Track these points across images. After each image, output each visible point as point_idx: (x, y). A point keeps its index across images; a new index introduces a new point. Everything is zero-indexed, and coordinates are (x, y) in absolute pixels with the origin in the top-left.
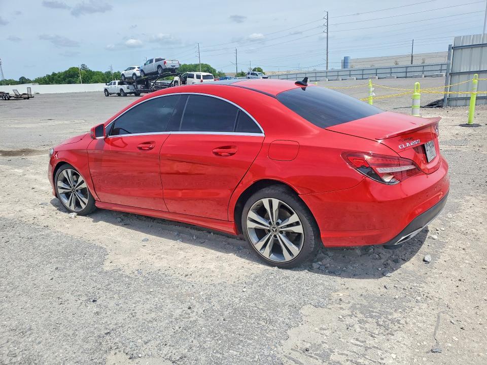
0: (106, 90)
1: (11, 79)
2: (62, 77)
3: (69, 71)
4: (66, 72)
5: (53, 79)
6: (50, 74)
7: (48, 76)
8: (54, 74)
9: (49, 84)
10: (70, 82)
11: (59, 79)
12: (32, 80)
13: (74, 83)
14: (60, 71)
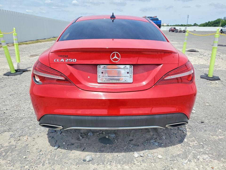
0: (221, 30)
1: (191, 24)
2: (212, 23)
3: (217, 20)
4: (215, 21)
5: (208, 24)
6: (207, 22)
7: (206, 23)
8: (209, 22)
9: (205, 26)
10: (215, 26)
11: (211, 24)
12: (199, 25)
13: (217, 26)
14: (212, 21)
